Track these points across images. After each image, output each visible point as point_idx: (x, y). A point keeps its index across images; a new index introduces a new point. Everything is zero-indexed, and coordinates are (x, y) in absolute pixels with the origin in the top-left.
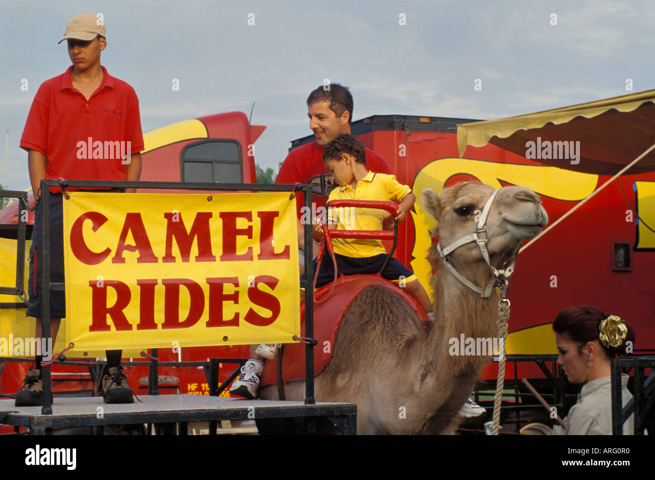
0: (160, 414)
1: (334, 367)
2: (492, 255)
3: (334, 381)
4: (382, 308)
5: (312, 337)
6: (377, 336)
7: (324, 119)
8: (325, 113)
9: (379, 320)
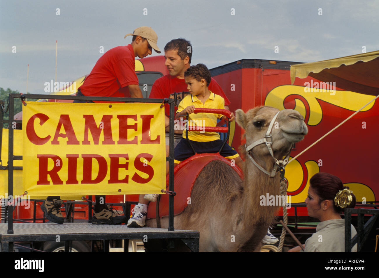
0: (78, 235)
1: (189, 209)
2: (275, 152)
3: (189, 218)
4: (220, 175)
5: (173, 191)
6: (216, 192)
7: (174, 61)
8: (174, 57)
9: (217, 182)
